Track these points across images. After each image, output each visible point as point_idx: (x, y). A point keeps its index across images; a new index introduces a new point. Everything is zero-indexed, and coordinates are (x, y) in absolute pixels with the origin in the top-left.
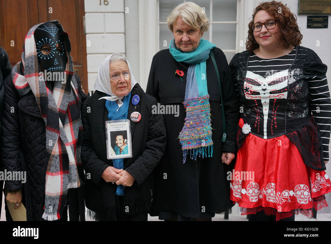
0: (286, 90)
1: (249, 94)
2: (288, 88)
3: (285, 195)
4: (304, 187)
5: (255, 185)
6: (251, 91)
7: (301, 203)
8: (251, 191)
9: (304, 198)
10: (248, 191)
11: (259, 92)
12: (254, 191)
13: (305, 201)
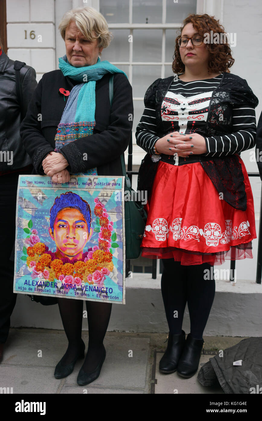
0: (207, 110)
1: (166, 114)
2: (209, 109)
3: (192, 231)
4: (214, 226)
5: (162, 222)
6: (168, 111)
7: (210, 246)
8: (157, 228)
9: (214, 239)
10: (154, 228)
11: (178, 112)
12: (161, 229)
13: (215, 243)
